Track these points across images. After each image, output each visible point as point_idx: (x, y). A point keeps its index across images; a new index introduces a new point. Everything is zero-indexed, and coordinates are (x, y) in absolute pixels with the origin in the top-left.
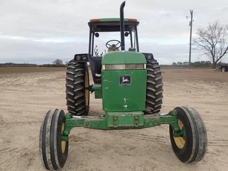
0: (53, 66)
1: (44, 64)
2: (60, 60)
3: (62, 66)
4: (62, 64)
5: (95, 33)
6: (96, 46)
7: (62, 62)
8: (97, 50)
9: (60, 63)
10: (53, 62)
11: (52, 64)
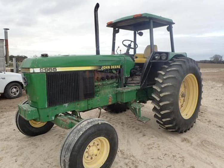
0: (211, 62)
1: (201, 60)
2: (219, 56)
3: (221, 62)
4: (222, 60)
5: (139, 32)
6: (119, 47)
7: (222, 58)
8: (120, 50)
9: (220, 59)
10: (210, 58)
11: (210, 60)
